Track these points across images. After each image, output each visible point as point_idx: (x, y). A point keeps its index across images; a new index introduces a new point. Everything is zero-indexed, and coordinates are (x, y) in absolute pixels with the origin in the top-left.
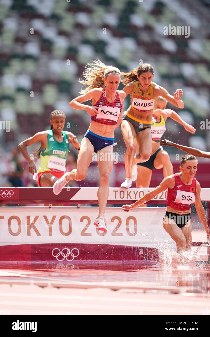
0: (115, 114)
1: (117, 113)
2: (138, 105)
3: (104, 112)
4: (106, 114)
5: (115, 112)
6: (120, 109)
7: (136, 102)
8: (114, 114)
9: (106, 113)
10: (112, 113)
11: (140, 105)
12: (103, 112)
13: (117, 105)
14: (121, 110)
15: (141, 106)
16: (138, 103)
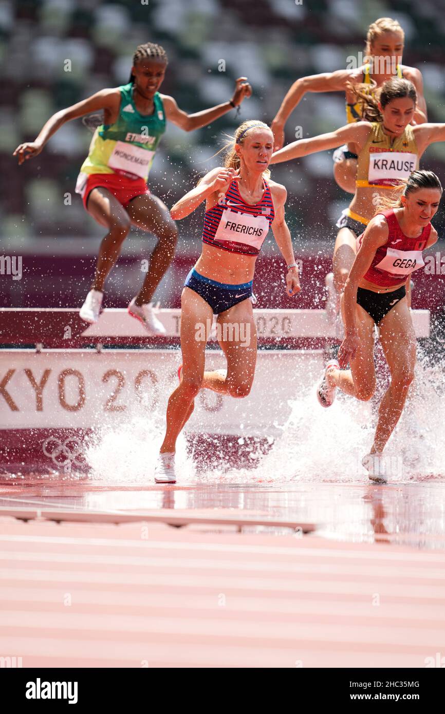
0: (257, 232)
1: (261, 231)
2: (382, 168)
3: (234, 225)
4: (236, 231)
5: (257, 227)
6: (269, 221)
7: (379, 160)
8: (255, 233)
9: (238, 229)
10: (251, 229)
11: (388, 166)
12: (232, 226)
13: (263, 212)
14: (270, 223)
15: (391, 167)
16: (383, 160)
